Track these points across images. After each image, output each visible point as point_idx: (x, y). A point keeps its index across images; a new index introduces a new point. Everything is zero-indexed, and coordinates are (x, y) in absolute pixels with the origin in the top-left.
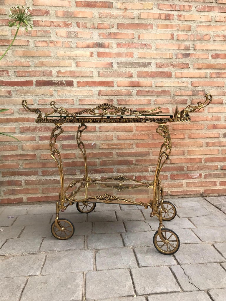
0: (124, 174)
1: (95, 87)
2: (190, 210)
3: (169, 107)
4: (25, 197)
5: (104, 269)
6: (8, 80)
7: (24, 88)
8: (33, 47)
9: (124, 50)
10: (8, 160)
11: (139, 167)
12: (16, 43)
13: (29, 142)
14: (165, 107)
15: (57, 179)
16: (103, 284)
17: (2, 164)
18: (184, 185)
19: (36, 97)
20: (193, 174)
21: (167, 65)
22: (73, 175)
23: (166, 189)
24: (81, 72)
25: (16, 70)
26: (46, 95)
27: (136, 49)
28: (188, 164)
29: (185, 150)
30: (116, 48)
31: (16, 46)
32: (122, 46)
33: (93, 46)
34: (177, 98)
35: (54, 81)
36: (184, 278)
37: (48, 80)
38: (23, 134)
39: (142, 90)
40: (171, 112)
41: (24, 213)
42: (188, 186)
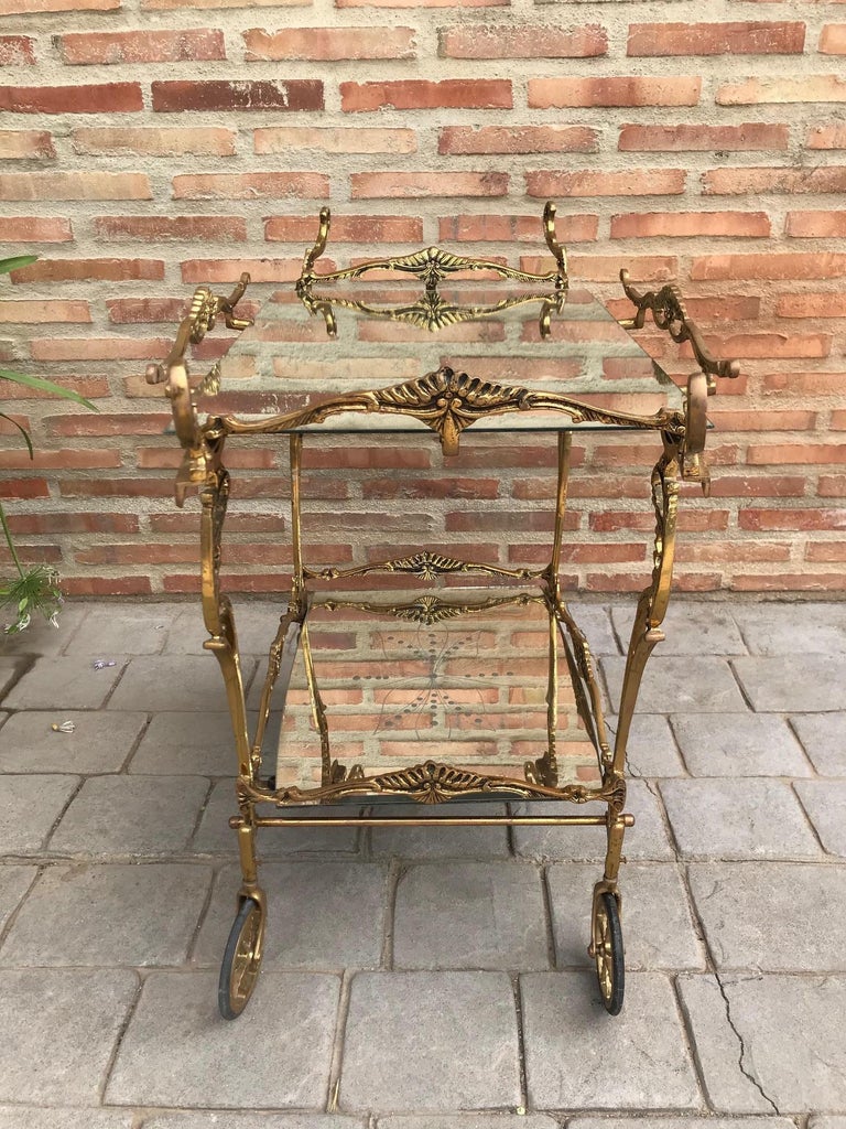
0: (542, 505)
1: (424, 112)
2: (802, 672)
3: (771, 207)
4: (155, 577)
5: (421, 963)
6: (30, 85)
7: (104, 120)
10: (77, 436)
11: (608, 477)
14: (749, 210)
15: (273, 513)
16: (411, 1038)
17: (55, 452)
18: (796, 555)
19: (159, 162)
20: (839, 511)
22: (337, 500)
23: (715, 565)
24: (356, 35)
25: (61, 34)
26: (204, 156)
28: (823, 471)
29: (819, 410)
34: (814, 161)
35: (232, 85)
36: (722, 1046)
37: (207, 78)
38: (121, 332)
39: (647, 123)
40: (776, 231)
41: (152, 642)
42: (809, 559)
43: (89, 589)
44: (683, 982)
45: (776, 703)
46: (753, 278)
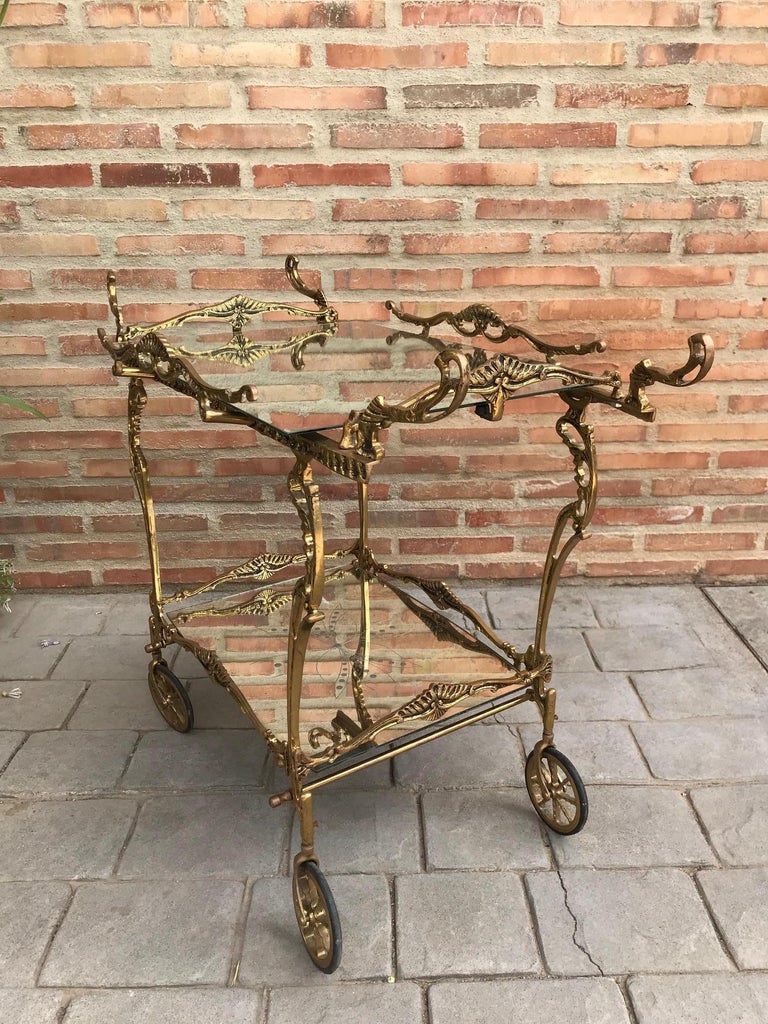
0: (426, 505)
1: (320, 188)
2: (643, 640)
3: (600, 263)
4: (95, 571)
7: (62, 193)
8: (81, 30)
9: (429, 35)
10: (31, 450)
11: (479, 482)
12: (19, 18)
13: (94, 389)
14: (581, 266)
15: (197, 514)
17: (11, 463)
18: (637, 545)
19: (105, 226)
20: (671, 508)
21: (601, 97)
22: (252, 502)
24: (266, 130)
25: (27, 125)
26: (142, 221)
27: (479, 30)
28: (655, 475)
30: (400, 27)
31: (17, 28)
32: (423, 17)
33: (309, 17)
34: (630, 228)
35: (166, 167)
36: (560, 924)
37: (145, 162)
38: (71, 363)
39: (498, 198)
40: (604, 282)
41: (92, 626)
42: (649, 548)
43: (39, 583)
44: (530, 877)
45: (619, 665)
46: (588, 318)
